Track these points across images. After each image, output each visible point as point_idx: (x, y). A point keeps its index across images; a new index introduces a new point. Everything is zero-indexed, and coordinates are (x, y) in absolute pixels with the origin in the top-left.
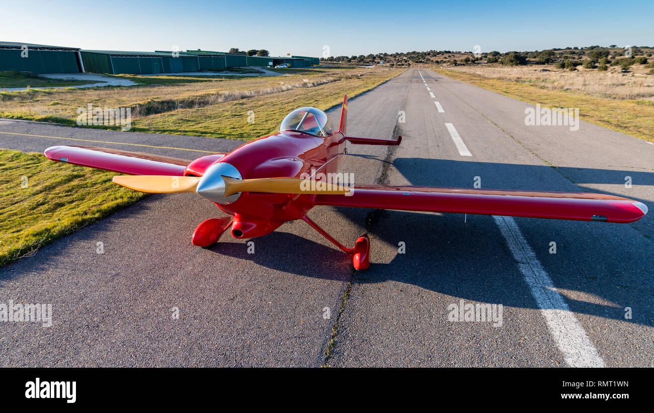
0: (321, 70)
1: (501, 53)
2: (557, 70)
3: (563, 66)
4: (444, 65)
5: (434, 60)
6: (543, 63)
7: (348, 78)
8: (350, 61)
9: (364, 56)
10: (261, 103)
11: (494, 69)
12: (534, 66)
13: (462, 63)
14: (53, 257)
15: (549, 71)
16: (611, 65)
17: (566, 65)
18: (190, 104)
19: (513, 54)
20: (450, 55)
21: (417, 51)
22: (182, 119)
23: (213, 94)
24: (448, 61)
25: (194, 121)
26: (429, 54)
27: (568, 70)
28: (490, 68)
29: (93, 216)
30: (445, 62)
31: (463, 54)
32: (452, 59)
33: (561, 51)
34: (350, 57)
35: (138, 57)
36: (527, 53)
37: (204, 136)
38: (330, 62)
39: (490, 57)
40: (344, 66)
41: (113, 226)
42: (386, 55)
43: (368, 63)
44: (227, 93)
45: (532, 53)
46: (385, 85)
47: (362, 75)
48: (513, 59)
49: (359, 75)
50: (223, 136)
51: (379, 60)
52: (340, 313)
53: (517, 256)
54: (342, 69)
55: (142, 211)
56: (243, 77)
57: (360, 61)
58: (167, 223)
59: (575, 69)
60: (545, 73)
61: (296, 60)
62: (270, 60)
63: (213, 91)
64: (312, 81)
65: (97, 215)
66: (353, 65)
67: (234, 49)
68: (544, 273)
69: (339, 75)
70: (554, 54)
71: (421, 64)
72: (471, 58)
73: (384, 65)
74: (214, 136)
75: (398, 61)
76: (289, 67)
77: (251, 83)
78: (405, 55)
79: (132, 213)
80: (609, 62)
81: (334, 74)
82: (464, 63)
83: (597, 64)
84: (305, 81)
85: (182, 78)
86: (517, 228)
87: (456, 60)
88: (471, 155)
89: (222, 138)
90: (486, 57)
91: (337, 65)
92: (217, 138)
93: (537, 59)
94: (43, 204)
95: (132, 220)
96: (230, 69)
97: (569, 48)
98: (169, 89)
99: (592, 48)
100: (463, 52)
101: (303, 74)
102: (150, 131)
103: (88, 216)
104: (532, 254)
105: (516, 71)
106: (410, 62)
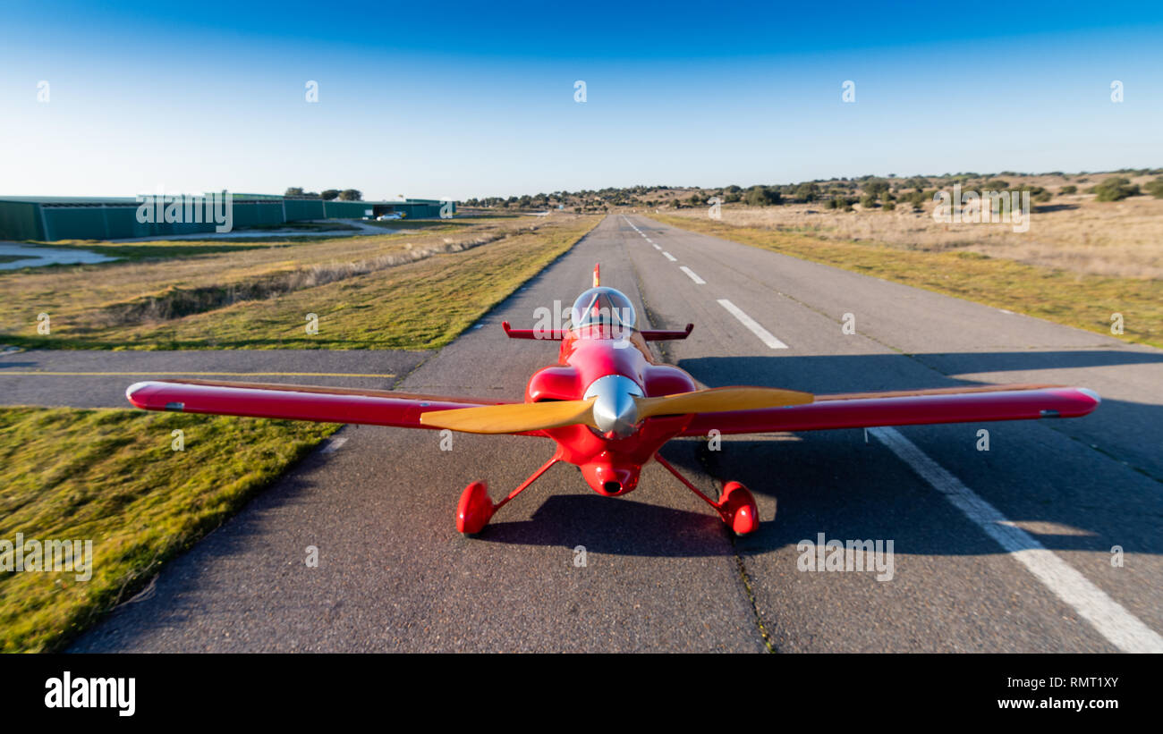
0: (463, 221)
1: (742, 187)
2: (826, 211)
3: (834, 205)
4: (661, 207)
5: (645, 201)
6: (804, 202)
7: (516, 234)
8: (506, 204)
9: (530, 197)
10: (390, 283)
11: (736, 212)
12: (793, 206)
13: (687, 204)
14: (185, 595)
15: (817, 212)
16: (898, 202)
17: (838, 203)
18: (256, 291)
19: (762, 190)
20: (668, 191)
21: (616, 186)
22: (262, 321)
23: (291, 272)
24: (667, 202)
25: (285, 322)
26: (634, 191)
27: (842, 210)
28: (731, 212)
29: (214, 511)
30: (661, 203)
31: (686, 190)
32: (672, 199)
33: (825, 184)
34: (506, 198)
35: (104, 207)
36: (779, 187)
37: (325, 348)
38: (472, 207)
39: (729, 194)
40: (501, 213)
41: (265, 523)
42: (565, 194)
43: (538, 207)
44: (317, 268)
45: (785, 186)
46: (584, 243)
47: (536, 228)
48: (762, 196)
49: (532, 228)
50: (362, 345)
51: (556, 203)
52: (753, 604)
53: (939, 485)
54: (499, 219)
55: (304, 491)
56: (324, 238)
57: (523, 205)
58: (367, 505)
59: (852, 210)
60: (813, 216)
61: (414, 205)
62: (368, 206)
63: (287, 266)
64: (459, 241)
65: (222, 508)
66: (514, 211)
67: (294, 189)
68: (985, 505)
69: (498, 230)
70: (817, 188)
71: (623, 209)
72: (700, 196)
73: (565, 210)
74: (345, 347)
75: (587, 203)
76: (403, 218)
77: (347, 249)
78: (596, 194)
79: (287, 496)
80: (893, 198)
81: (489, 228)
82: (691, 204)
83: (878, 202)
84: (447, 241)
85: (203, 244)
86: (914, 446)
87: (679, 199)
88: (787, 347)
89: (362, 348)
90: (722, 194)
91: (487, 213)
92: (351, 349)
93: (795, 196)
94: (84, 502)
95: (296, 508)
96: (293, 224)
97: (834, 179)
98: (194, 266)
99: (866, 178)
100: (686, 188)
101: (433, 230)
102: (211, 345)
103: (206, 512)
104: (954, 480)
105: (772, 214)
106: (607, 204)
